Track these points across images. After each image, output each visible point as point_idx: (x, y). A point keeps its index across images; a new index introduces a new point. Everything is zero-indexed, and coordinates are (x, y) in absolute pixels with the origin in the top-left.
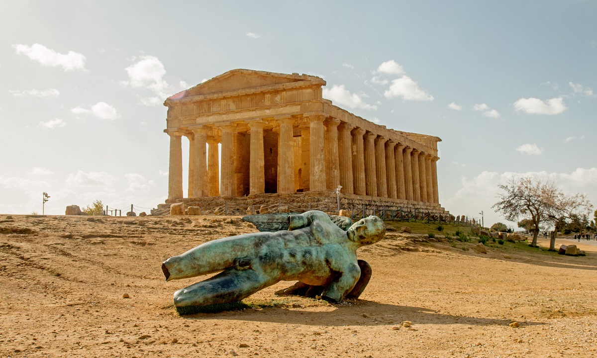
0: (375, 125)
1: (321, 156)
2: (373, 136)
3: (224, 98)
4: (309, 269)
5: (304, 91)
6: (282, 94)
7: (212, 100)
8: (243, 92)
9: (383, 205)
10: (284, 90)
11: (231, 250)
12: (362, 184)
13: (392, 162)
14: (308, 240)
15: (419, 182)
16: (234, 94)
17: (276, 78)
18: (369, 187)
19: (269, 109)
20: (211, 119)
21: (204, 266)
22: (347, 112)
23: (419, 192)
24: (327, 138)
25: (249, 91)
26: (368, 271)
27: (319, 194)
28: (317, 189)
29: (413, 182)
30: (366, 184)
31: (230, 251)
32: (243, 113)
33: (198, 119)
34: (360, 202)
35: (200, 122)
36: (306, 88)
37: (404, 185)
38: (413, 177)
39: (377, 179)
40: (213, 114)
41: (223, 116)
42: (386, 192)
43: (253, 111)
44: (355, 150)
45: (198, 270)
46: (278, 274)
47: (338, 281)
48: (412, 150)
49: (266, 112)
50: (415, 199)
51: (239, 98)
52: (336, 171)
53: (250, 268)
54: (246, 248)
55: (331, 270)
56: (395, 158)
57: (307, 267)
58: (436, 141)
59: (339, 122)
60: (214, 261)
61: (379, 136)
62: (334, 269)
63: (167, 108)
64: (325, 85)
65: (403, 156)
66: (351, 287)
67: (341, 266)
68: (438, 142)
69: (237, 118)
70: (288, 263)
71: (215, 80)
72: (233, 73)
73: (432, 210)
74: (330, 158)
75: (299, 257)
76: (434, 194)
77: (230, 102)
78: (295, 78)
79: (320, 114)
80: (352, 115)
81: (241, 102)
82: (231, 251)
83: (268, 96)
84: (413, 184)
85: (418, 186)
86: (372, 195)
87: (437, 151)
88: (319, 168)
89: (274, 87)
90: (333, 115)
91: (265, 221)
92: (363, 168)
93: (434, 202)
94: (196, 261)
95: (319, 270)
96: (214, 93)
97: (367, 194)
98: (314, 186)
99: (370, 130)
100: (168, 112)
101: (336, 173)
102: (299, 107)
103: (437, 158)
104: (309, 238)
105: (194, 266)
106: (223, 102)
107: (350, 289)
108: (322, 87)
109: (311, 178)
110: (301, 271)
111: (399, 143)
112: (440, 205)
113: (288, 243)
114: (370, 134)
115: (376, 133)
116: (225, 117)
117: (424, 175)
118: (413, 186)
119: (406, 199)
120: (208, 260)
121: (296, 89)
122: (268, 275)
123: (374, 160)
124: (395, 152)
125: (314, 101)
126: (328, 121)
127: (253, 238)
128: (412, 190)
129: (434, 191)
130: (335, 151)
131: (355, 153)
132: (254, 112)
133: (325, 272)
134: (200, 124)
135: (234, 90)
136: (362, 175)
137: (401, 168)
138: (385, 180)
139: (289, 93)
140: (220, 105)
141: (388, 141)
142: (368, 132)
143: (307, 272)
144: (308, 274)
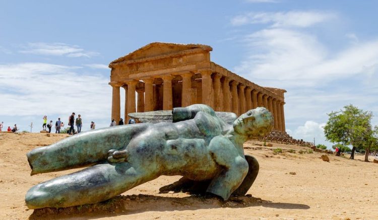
2: (243, 87)
3: (147, 62)
4: (193, 162)
5: (198, 55)
6: (184, 57)
7: (139, 63)
8: (159, 57)
10: (185, 55)
13: (256, 104)
16: (153, 58)
17: (180, 47)
19: (175, 67)
20: (138, 75)
25: (163, 57)
33: (130, 76)
35: (132, 77)
36: (199, 53)
40: (139, 72)
41: (146, 73)
43: (165, 69)
44: (232, 95)
46: (158, 167)
47: (224, 177)
48: (268, 97)
49: (173, 70)
51: (156, 62)
53: (126, 161)
55: (217, 164)
56: (258, 102)
57: (190, 161)
59: (221, 76)
60: (85, 153)
61: (247, 87)
62: (220, 164)
63: (111, 69)
64: (211, 50)
65: (263, 99)
67: (228, 160)
68: (284, 93)
70: (169, 155)
71: (141, 49)
72: (152, 45)
73: (282, 135)
77: (151, 64)
78: (192, 47)
79: (209, 69)
81: (157, 64)
83: (174, 59)
87: (284, 98)
89: (178, 53)
90: (217, 71)
92: (238, 107)
93: (283, 131)
94: (64, 153)
95: (204, 164)
96: (140, 58)
99: (241, 82)
100: (111, 71)
102: (195, 66)
103: (284, 103)
104: (193, 130)
105: (60, 158)
106: (146, 64)
107: (237, 185)
108: (210, 52)
110: (184, 164)
111: (260, 92)
112: (286, 133)
115: (245, 84)
116: (147, 74)
117: (276, 113)
121: (193, 54)
122: (146, 169)
123: (244, 102)
124: (257, 97)
125: (205, 61)
126: (214, 76)
129: (282, 124)
133: (210, 166)
134: (131, 79)
135: (153, 56)
139: (188, 57)
140: (144, 66)
141: (253, 90)
142: (240, 84)
143: (191, 166)
144: (192, 168)
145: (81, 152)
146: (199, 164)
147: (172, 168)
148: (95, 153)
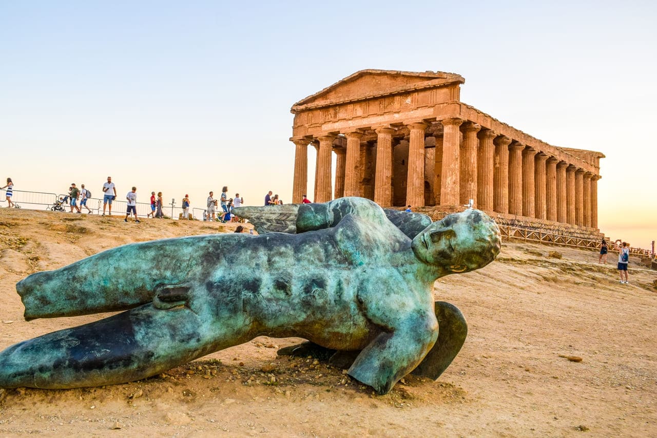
0: (524, 134)
1: (455, 165)
2: (520, 147)
3: (351, 102)
4: (319, 316)
5: (439, 91)
6: (414, 95)
7: (338, 105)
8: (371, 95)
9: (529, 226)
10: (416, 91)
11: (150, 265)
12: (505, 201)
13: (543, 178)
14: (322, 253)
15: (574, 203)
16: (362, 97)
17: (407, 77)
18: (513, 205)
19: (398, 112)
20: (337, 126)
21: (93, 296)
22: (490, 117)
23: (574, 214)
24: (464, 147)
25: (377, 94)
26: (459, 328)
27: (450, 209)
28: (448, 203)
29: (567, 202)
30: (510, 201)
31: (147, 267)
32: (370, 118)
33: (323, 126)
34: (501, 220)
35: (326, 129)
36: (441, 87)
37: (556, 205)
38: (567, 197)
39: (523, 196)
40: (339, 120)
41: (349, 122)
42: (533, 212)
43: (381, 115)
44: (498, 161)
45: (83, 302)
46: (247, 322)
47: (384, 348)
48: (568, 165)
49: (394, 117)
50: (568, 222)
51: (366, 101)
52: (473, 184)
53: (187, 307)
54: (184, 264)
55: (369, 321)
56: (546, 174)
57: (313, 313)
58: (599, 157)
59: (480, 127)
60: (115, 288)
61: (528, 148)
62: (376, 321)
63: (293, 116)
64: (462, 82)
65: (557, 171)
66: (413, 364)
67: (393, 316)
68: (601, 160)
69: (364, 123)
71: (343, 82)
72: (362, 74)
73: (589, 235)
74: (466, 169)
75: (296, 288)
76: (592, 218)
77: (357, 107)
78: (429, 77)
79: (456, 116)
80: (495, 120)
81: (369, 106)
82: (152, 268)
83: (396, 98)
84: (567, 204)
85: (573, 207)
86: (516, 214)
87: (599, 168)
88: (452, 178)
89: (404, 88)
90: (472, 119)
91: (273, 217)
92: (507, 182)
93: (592, 227)
94: (78, 285)
95: (342, 321)
96: (341, 97)
97: (510, 212)
98: (445, 200)
99: (517, 140)
100: (294, 119)
101: (473, 186)
102: (432, 110)
103: (595, 178)
104: (326, 251)
105: (71, 293)
106: (350, 107)
108: (461, 85)
109: (443, 190)
110: (300, 319)
111: (552, 157)
112: (599, 230)
113: (277, 259)
114: (517, 144)
115: (524, 143)
116: (351, 123)
117: (582, 195)
118: (567, 208)
119: (558, 221)
120: (102, 284)
121: (429, 89)
122: (223, 324)
123: (521, 174)
124: (547, 167)
125: (450, 101)
126: (466, 127)
127: (203, 244)
128: (566, 211)
129: (592, 215)
130: (472, 161)
131: (498, 165)
132: (382, 117)
133: (355, 324)
134: (325, 132)
135: (362, 93)
136: (505, 191)
137: (554, 186)
138: (533, 198)
139: (422, 94)
140: (346, 110)
141: (539, 153)
142: (514, 142)
143: (314, 323)
144: (317, 326)
145: (108, 285)
146: (332, 321)
147: (275, 326)
148: (132, 288)
